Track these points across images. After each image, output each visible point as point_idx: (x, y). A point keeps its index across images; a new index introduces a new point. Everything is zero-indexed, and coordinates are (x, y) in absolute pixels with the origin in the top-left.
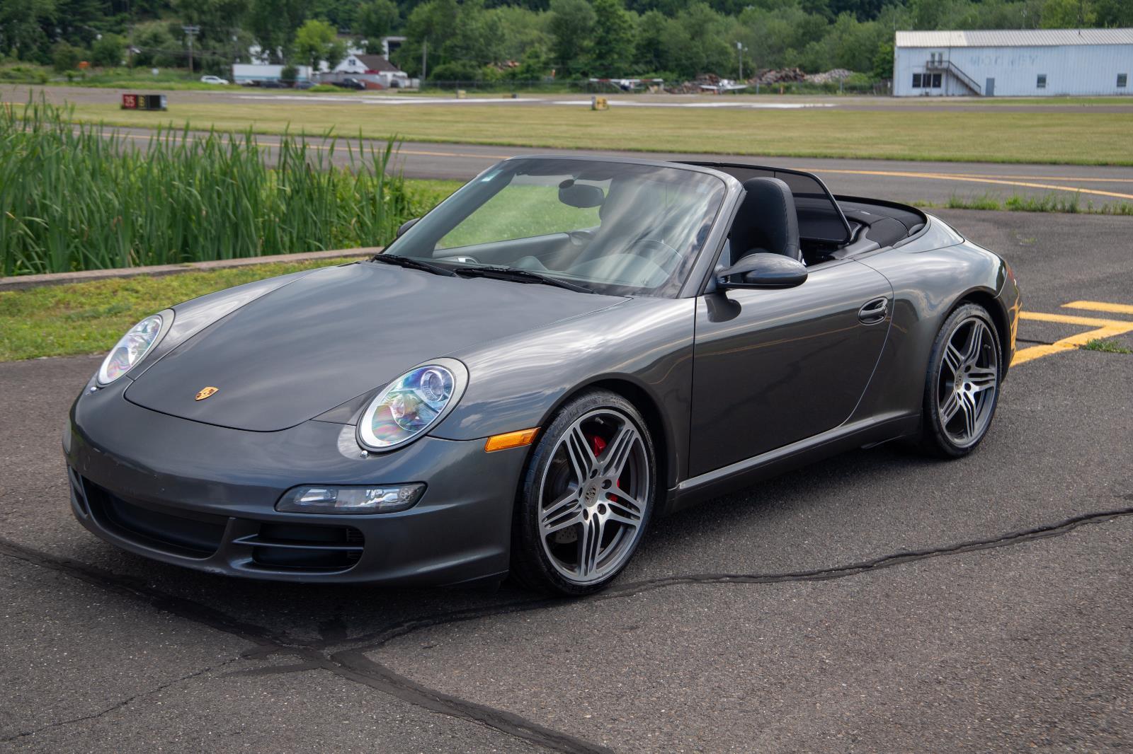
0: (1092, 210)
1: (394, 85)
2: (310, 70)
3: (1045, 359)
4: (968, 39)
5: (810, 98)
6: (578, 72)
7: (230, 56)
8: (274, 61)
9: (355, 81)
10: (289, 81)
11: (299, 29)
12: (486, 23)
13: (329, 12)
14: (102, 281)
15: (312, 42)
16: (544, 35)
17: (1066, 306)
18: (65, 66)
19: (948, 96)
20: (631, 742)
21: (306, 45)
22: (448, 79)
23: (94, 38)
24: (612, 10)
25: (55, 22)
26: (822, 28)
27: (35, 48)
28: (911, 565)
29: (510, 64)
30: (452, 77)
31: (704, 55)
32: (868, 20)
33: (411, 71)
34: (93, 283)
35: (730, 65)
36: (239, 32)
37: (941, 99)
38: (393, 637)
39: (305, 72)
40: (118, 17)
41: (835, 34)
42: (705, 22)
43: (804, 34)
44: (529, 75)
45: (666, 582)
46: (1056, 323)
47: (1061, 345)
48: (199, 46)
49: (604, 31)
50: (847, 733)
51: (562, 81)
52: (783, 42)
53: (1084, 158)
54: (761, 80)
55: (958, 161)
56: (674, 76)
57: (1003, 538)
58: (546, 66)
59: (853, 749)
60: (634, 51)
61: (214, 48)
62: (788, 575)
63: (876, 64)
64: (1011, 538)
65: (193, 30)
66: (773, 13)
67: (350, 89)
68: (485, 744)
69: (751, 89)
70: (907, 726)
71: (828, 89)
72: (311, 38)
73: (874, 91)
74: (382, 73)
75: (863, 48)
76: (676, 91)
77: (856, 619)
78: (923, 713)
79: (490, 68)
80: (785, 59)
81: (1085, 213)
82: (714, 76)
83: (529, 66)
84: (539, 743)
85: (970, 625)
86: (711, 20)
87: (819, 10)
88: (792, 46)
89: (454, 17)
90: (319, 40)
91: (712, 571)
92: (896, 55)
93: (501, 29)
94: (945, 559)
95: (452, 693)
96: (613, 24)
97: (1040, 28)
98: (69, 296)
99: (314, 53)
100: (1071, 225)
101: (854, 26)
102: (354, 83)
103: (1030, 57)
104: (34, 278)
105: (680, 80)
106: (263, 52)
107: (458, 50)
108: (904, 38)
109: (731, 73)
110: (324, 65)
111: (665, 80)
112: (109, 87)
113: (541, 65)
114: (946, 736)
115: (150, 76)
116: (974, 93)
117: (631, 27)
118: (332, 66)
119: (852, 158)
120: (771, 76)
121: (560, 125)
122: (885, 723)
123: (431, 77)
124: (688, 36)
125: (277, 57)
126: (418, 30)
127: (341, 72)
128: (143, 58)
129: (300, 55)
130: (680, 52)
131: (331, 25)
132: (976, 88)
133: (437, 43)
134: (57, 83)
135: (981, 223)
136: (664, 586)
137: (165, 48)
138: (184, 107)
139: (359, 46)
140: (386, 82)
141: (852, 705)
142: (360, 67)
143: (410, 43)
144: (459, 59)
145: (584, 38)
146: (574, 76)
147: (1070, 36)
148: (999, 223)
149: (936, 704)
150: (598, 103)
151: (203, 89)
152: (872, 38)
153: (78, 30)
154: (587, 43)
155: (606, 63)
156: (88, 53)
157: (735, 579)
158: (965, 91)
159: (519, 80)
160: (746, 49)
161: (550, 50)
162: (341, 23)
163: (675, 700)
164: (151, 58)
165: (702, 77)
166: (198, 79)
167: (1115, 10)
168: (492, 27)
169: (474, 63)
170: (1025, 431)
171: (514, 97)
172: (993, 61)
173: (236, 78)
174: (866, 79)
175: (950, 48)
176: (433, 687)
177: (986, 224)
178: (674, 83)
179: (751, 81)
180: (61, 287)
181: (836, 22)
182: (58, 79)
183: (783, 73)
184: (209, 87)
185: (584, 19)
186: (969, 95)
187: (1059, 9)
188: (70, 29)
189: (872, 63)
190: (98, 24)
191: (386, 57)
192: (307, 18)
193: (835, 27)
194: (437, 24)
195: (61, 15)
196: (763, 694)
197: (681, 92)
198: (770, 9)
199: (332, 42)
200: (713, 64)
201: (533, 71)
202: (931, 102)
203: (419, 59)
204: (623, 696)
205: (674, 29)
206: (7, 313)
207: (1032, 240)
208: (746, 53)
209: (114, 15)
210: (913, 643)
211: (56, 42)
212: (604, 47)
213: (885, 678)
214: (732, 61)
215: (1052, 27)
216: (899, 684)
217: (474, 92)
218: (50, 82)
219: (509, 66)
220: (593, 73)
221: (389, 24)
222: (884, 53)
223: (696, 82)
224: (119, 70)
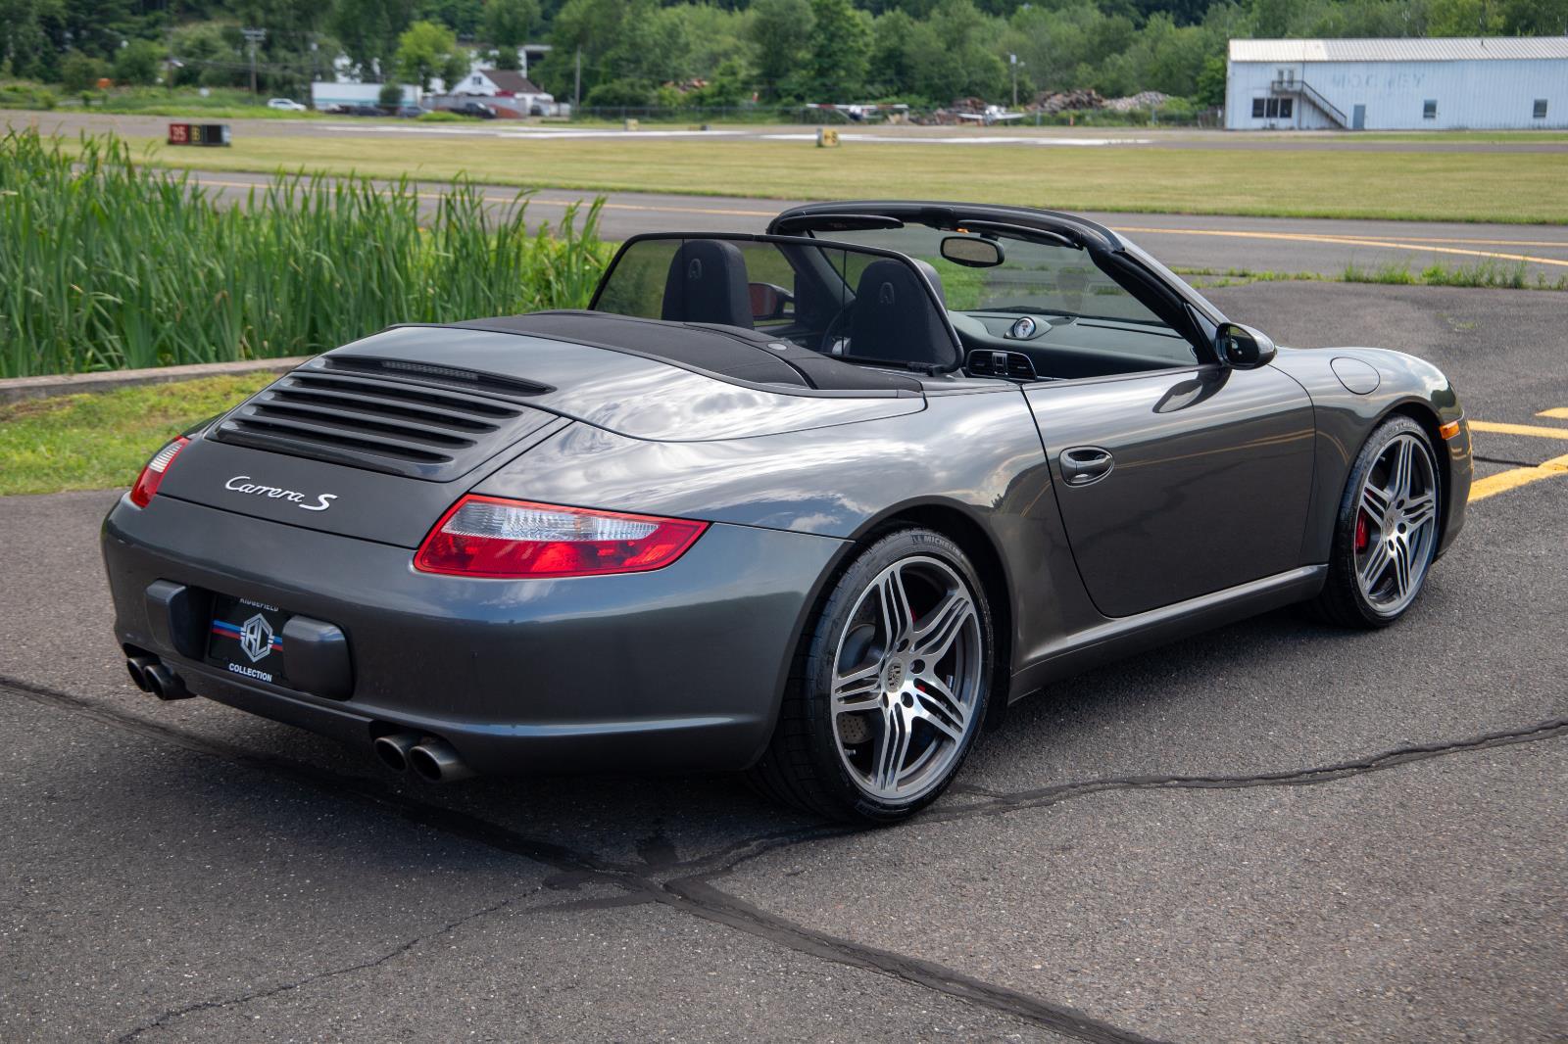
0: (1544, 284)
1: (536, 112)
2: (419, 91)
3: (1533, 486)
4: (1328, 50)
5: (1112, 132)
6: (789, 95)
7: (308, 71)
8: (369, 78)
9: (482, 106)
10: (389, 106)
11: (402, 35)
12: (663, 27)
13: (443, 10)
14: (207, 379)
15: (420, 53)
16: (742, 44)
17: (1541, 414)
18: (79, 85)
19: (1301, 129)
20: (1105, 1001)
21: (413, 56)
22: (611, 104)
23: (118, 45)
24: (837, 9)
25: (63, 22)
26: (1126, 36)
27: (36, 59)
28: (1422, 765)
29: (696, 83)
30: (616, 102)
31: (964, 72)
32: (1189, 25)
33: (558, 93)
34: (196, 382)
35: (1000, 86)
36: (320, 38)
37: (1292, 133)
38: (742, 860)
39: (412, 94)
40: (151, 17)
41: (1145, 45)
42: (967, 26)
43: (1102, 43)
44: (721, 99)
45: (1092, 787)
46: (1535, 437)
47: (1549, 467)
48: (264, 56)
49: (826, 39)
50: (1398, 990)
51: (769, 108)
52: (1073, 54)
53: (1512, 214)
54: (1043, 106)
55: (1338, 218)
56: (923, 101)
57: (1541, 729)
58: (746, 86)
59: (1412, 1012)
60: (867, 66)
61: (286, 60)
62: (1259, 778)
63: (1201, 85)
64: (1551, 728)
65: (256, 36)
66: (1058, 14)
67: (474, 118)
68: (908, 1003)
69: (1030, 120)
70: (1478, 981)
71: (1135, 119)
72: (420, 47)
73: (1199, 122)
74: (518, 96)
75: (1183, 62)
76: (926, 121)
77: (1368, 837)
78: (1496, 964)
79: (669, 89)
80: (1076, 77)
81: (1535, 289)
82: (977, 100)
83: (722, 86)
84: (981, 1002)
85: (1529, 846)
86: (976, 24)
87: (1121, 10)
88: (1086, 59)
89: (619, 18)
90: (430, 49)
91: (1152, 771)
92: (1229, 73)
93: (683, 35)
94: (1468, 756)
95: (842, 936)
96: (839, 28)
97: (1427, 36)
98: (166, 400)
99: (424, 67)
100: (1519, 305)
101: (1171, 32)
102: (479, 108)
103: (1415, 76)
104: (115, 375)
105: (931, 107)
106: (353, 65)
107: (624, 63)
108: (1241, 50)
109: (1001, 97)
110: (437, 84)
111: (911, 107)
112: (144, 114)
113: (739, 85)
114: (1537, 995)
115: (196, 98)
116: (1337, 126)
117: (863, 32)
118: (450, 84)
119: (1192, 214)
120: (1057, 101)
121: (777, 167)
122: (1447, 977)
123: (587, 102)
124: (942, 46)
125: (373, 73)
126: (568, 35)
127: (461, 94)
128: (186, 73)
129: (404, 71)
130: (930, 67)
131: (449, 30)
132: (1340, 119)
133: (594, 54)
134: (69, 108)
135: (1393, 302)
136: (1091, 792)
137: (216, 60)
138: (254, 141)
139: (486, 58)
140: (524, 108)
141: (1394, 953)
142: (488, 87)
143: (556, 54)
144: (625, 76)
145: (799, 48)
146: (785, 100)
147: (1469, 47)
148: (1418, 303)
149: (1510, 952)
150: (826, 137)
151: (272, 117)
152: (1196, 49)
153: (95, 35)
154: (804, 55)
155: (827, 81)
156: (110, 66)
157: (1185, 782)
158: (1324, 123)
159: (709, 105)
160: (1022, 64)
161: (752, 64)
162: (463, 26)
163: (1151, 945)
164: (198, 73)
165: (962, 102)
166: (265, 104)
167: (1530, 12)
168: (672, 33)
169: (645, 82)
170: (1532, 583)
171: (703, 129)
172: (1364, 81)
173: (316, 102)
174: (1188, 105)
175: (1304, 63)
176: (813, 928)
177: (1400, 303)
178: (922, 110)
179: (1029, 108)
180: (153, 387)
181: (1145, 26)
182: (72, 102)
183: (1074, 97)
184: (278, 115)
185: (799, 21)
186: (1330, 129)
187: (1454, 10)
188: (84, 33)
189: (1196, 84)
190: (123, 26)
191: (524, 73)
192: (414, 19)
193: (1144, 34)
194: (596, 27)
195: (71, 14)
196: (1268, 937)
197: (932, 122)
198: (1054, 8)
199: (449, 53)
200: (977, 84)
201: (729, 93)
202: (1278, 137)
203: (569, 77)
204: (1077, 940)
205: (924, 35)
206: (84, 423)
207: (1469, 325)
208: (1022, 69)
209: (145, 14)
210: (1456, 869)
211: (64, 51)
212: (827, 60)
213: (1431, 917)
214: (1004, 80)
215: (1444, 35)
216: (1451, 924)
217: (647, 123)
218: (60, 107)
219: (695, 87)
220: (811, 96)
221: (529, 28)
222: (1212, 70)
223: (953, 110)
224: (154, 91)
